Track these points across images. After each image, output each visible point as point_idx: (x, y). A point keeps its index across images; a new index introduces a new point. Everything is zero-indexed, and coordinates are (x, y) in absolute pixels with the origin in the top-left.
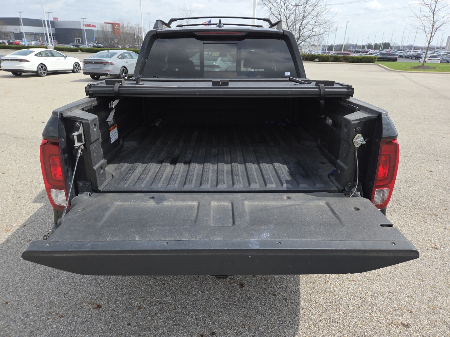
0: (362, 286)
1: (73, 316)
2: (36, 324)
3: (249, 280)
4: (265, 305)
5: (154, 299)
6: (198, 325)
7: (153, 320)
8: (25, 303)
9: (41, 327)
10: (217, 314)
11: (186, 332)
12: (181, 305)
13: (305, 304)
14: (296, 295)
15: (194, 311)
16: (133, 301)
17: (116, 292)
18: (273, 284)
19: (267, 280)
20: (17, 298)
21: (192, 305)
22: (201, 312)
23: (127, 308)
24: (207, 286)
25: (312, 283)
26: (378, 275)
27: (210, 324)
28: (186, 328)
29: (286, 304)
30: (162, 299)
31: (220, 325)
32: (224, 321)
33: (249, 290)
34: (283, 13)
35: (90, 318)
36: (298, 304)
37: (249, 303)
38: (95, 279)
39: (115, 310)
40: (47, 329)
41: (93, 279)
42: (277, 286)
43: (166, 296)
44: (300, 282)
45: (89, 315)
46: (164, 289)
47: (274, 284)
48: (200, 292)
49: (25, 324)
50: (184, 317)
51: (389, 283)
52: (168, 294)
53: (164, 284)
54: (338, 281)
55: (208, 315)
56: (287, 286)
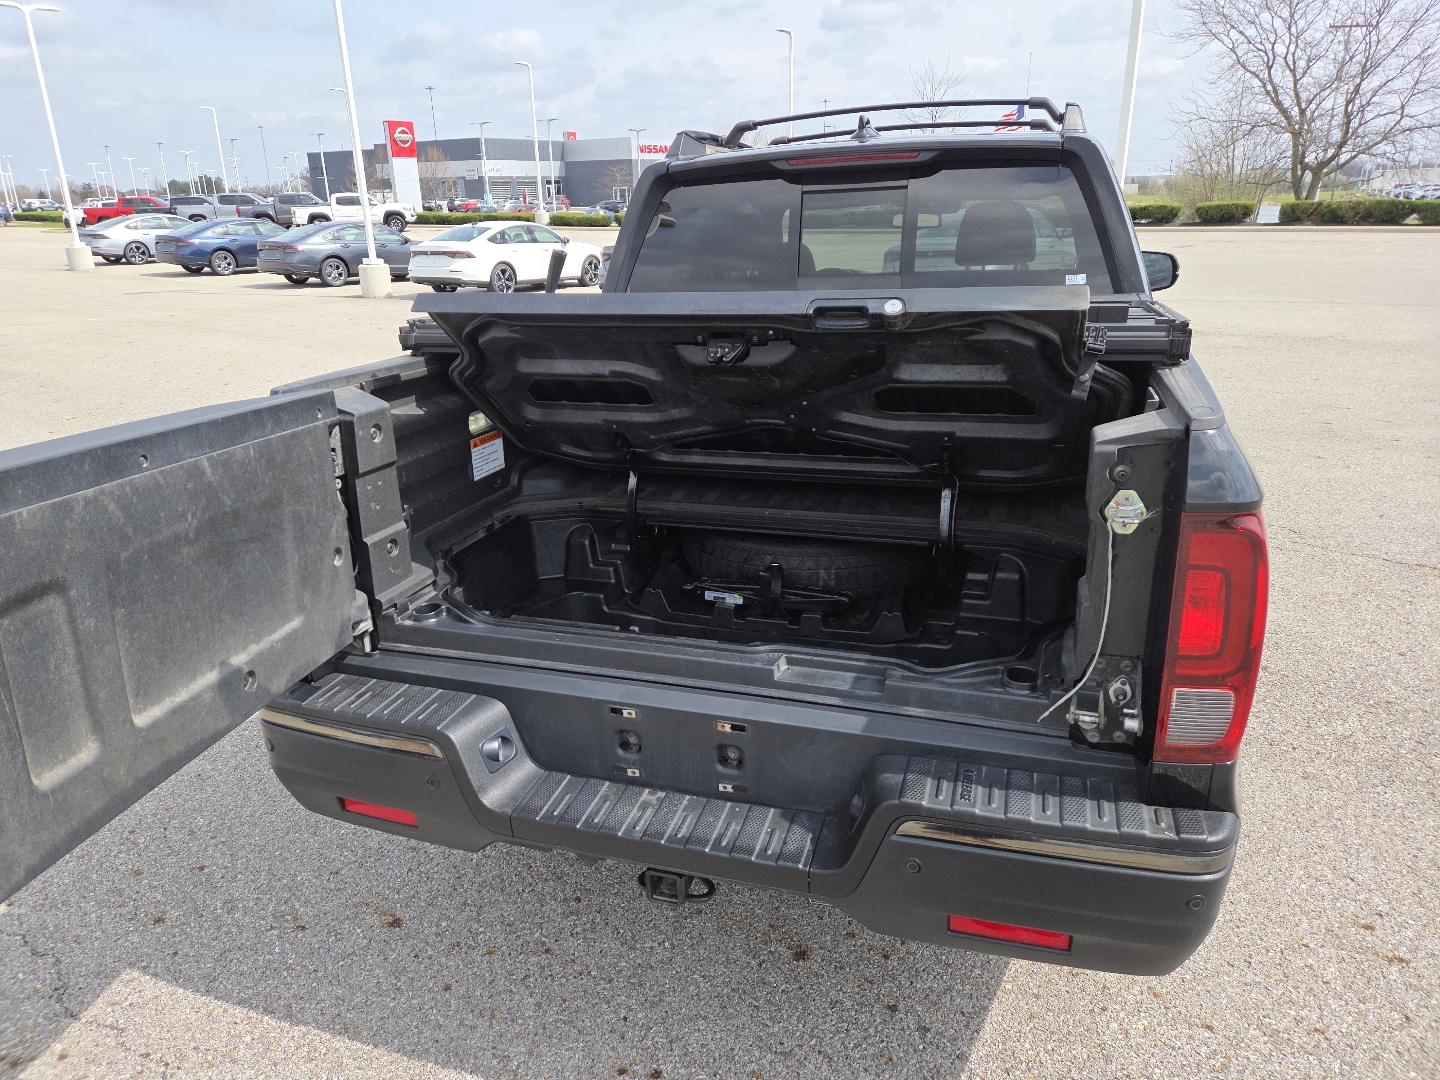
0: (1231, 1053)
1: (329, 932)
2: (241, 933)
3: (829, 943)
4: (847, 1030)
5: (537, 935)
6: (623, 1038)
7: (511, 991)
8: (239, 876)
9: (248, 943)
10: (691, 1019)
11: (583, 1051)
12: (601, 969)
13: (988, 1063)
14: (967, 1026)
15: (629, 997)
16: (481, 930)
17: (450, 894)
18: (903, 971)
19: (886, 957)
20: (227, 861)
21: (629, 977)
22: (647, 1005)
23: (459, 944)
24: (695, 933)
25: (1041, 1002)
26: (1316, 1030)
27: (660, 1044)
28: (588, 1038)
29: (921, 1047)
30: (556, 941)
31: (686, 1055)
32: (703, 1046)
33: (817, 975)
34: (1280, 60)
35: (363, 949)
36: (962, 1058)
37: (798, 1014)
38: (415, 849)
39: (431, 941)
40: (260, 952)
41: (411, 848)
42: (912, 983)
43: (572, 934)
44: (998, 985)
45: (365, 941)
46: (571, 913)
47: (906, 974)
48: (667, 944)
49: (219, 929)
50: (594, 1006)
51: (1352, 1066)
52: (579, 929)
53: (578, 900)
54: (1142, 1014)
55: (663, 1019)
56: (950, 989)
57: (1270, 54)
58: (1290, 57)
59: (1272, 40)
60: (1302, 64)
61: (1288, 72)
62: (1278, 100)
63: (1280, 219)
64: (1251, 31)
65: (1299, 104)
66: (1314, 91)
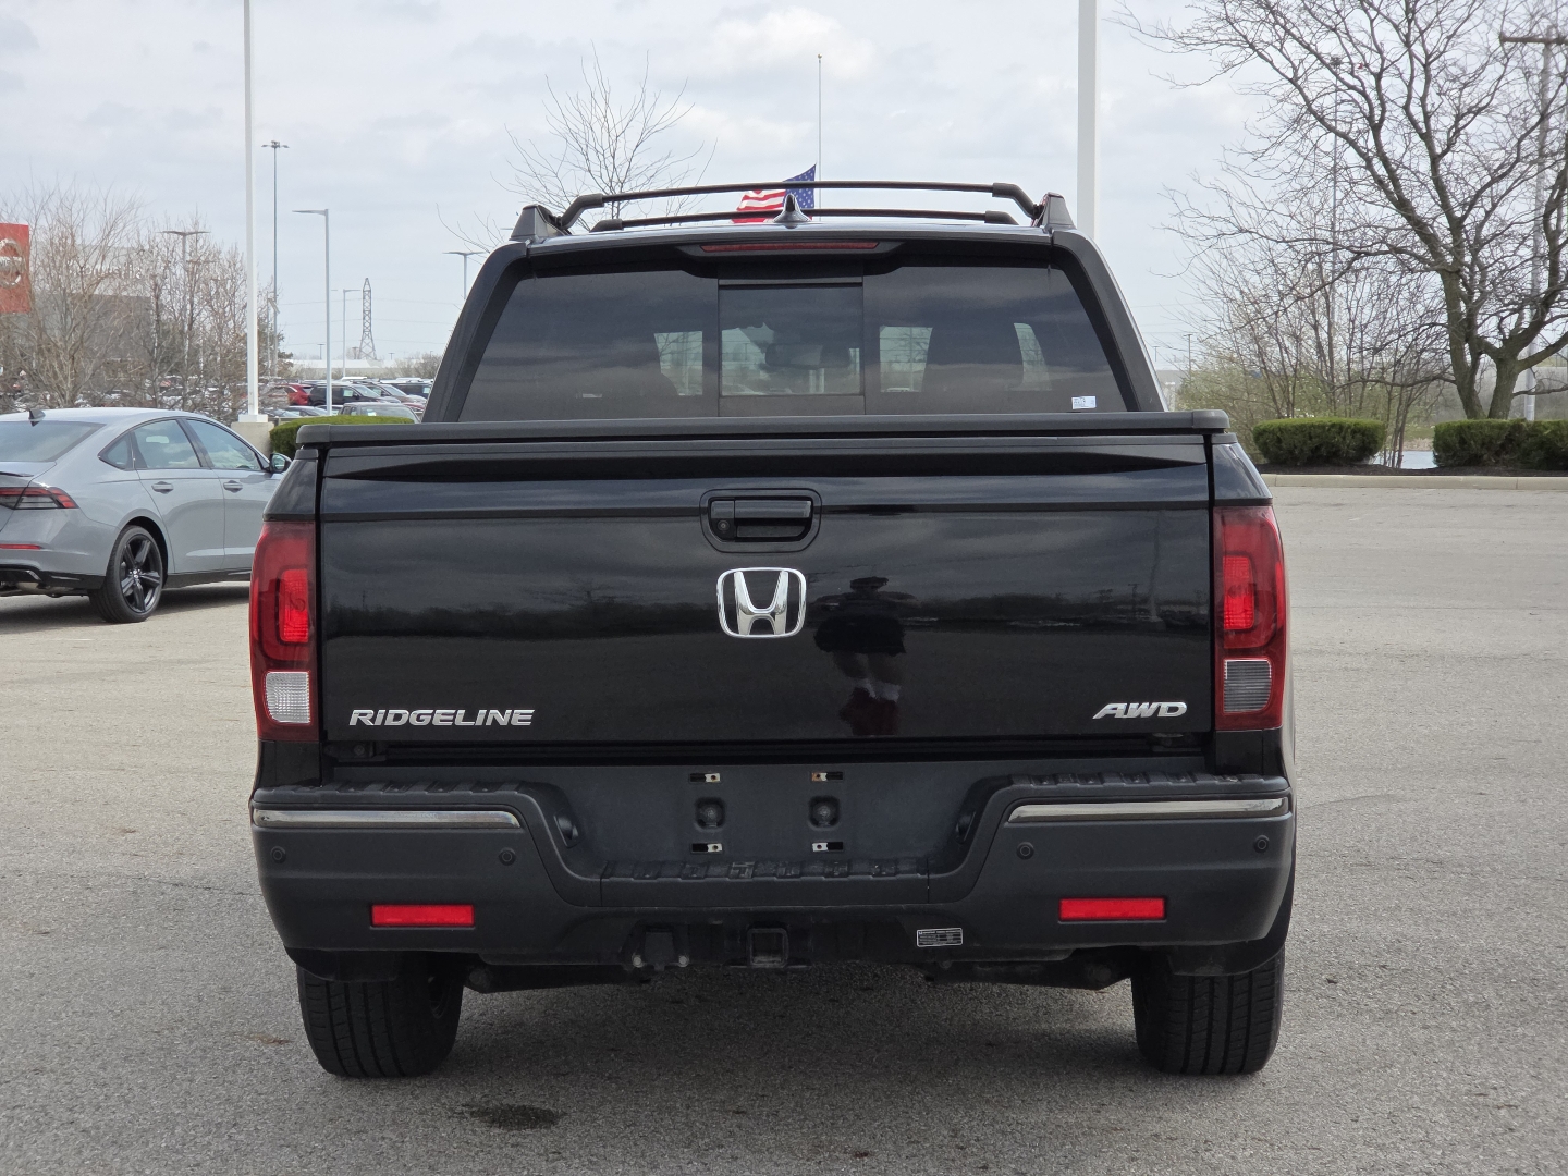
57: (1372, 95)
58: (1416, 110)
59: (1376, 68)
60: (1442, 123)
61: (1416, 138)
62: (1401, 197)
63: (1437, 459)
64: (1329, 46)
65: (1446, 208)
66: (1474, 182)
